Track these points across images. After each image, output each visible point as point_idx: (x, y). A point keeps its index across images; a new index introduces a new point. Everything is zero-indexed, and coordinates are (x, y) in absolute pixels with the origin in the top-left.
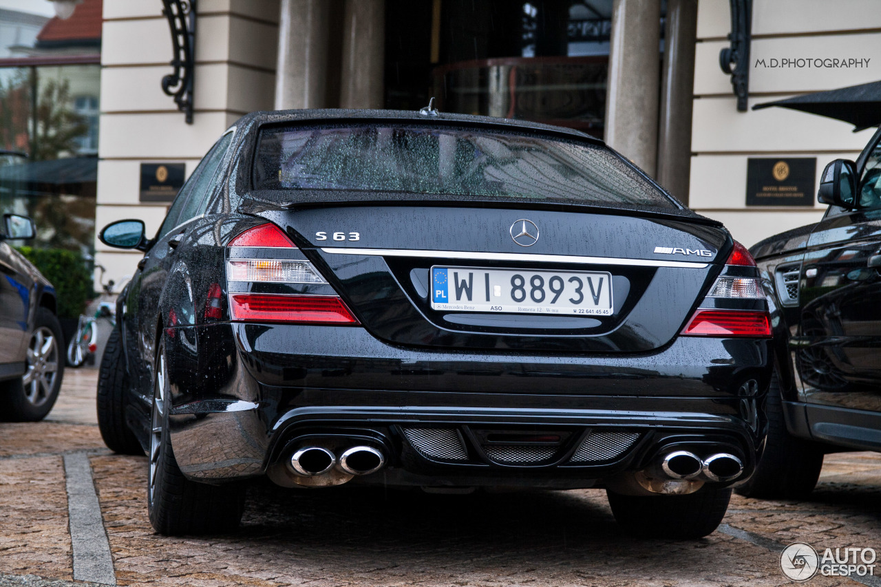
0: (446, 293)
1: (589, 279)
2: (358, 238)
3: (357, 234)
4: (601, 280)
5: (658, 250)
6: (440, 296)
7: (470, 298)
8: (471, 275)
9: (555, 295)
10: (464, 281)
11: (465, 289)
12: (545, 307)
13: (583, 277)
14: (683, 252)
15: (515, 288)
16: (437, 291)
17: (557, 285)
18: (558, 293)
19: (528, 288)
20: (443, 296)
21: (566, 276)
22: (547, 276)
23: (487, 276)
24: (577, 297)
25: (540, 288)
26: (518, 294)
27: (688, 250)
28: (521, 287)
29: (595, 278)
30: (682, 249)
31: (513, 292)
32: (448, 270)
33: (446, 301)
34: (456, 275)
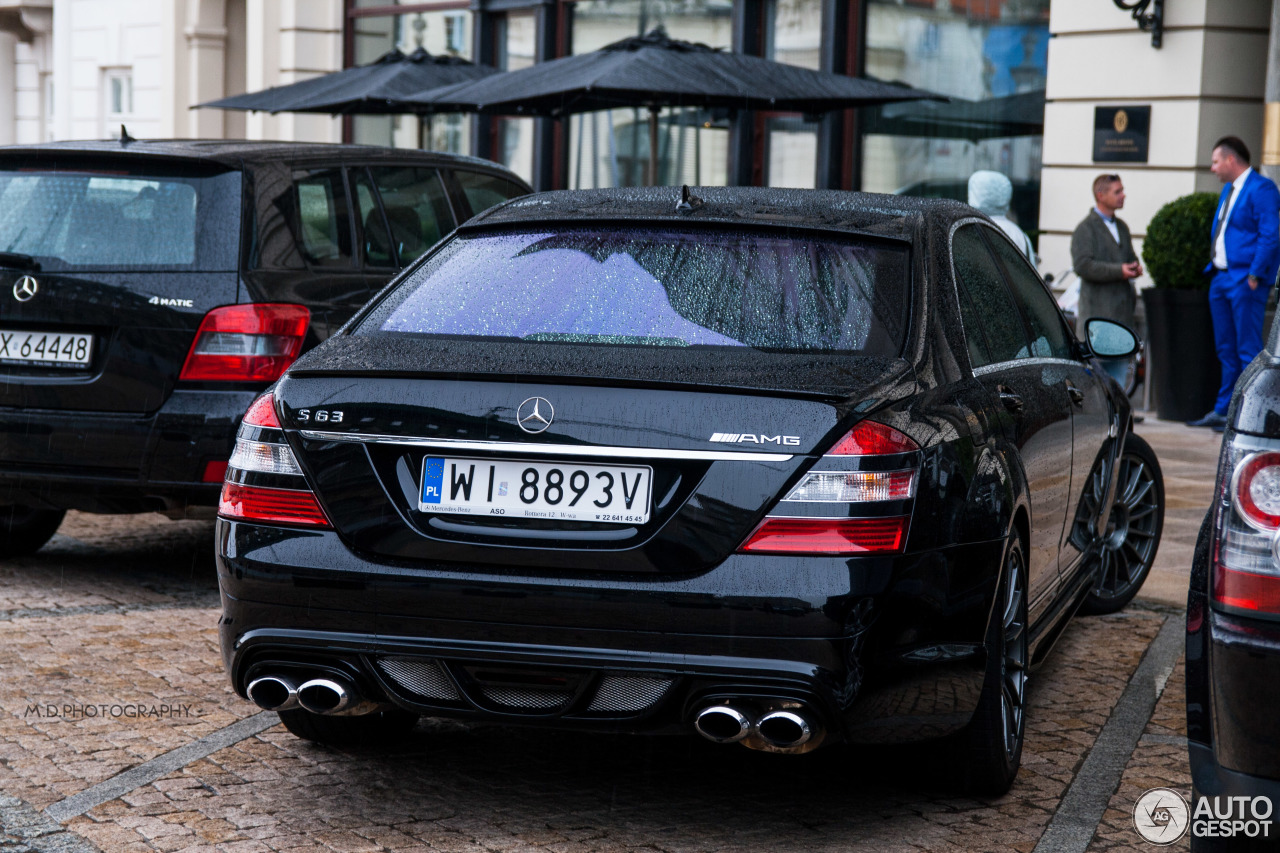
0: (439, 491)
1: (623, 475)
2: (341, 419)
3: (342, 414)
4: (639, 476)
5: (716, 437)
6: (431, 494)
7: (467, 497)
8: (472, 468)
9: (575, 494)
10: (462, 476)
11: (463, 485)
12: (562, 511)
13: (616, 472)
14: (755, 439)
15: (526, 484)
16: (428, 488)
17: (579, 482)
18: (580, 492)
19: (542, 485)
20: (435, 495)
21: (592, 471)
22: (568, 471)
23: (492, 468)
24: (603, 498)
25: (558, 486)
26: (529, 493)
27: (763, 437)
28: (534, 484)
29: (631, 474)
30: (754, 436)
31: (522, 490)
32: (446, 460)
33: (437, 500)
34: (454, 467)
